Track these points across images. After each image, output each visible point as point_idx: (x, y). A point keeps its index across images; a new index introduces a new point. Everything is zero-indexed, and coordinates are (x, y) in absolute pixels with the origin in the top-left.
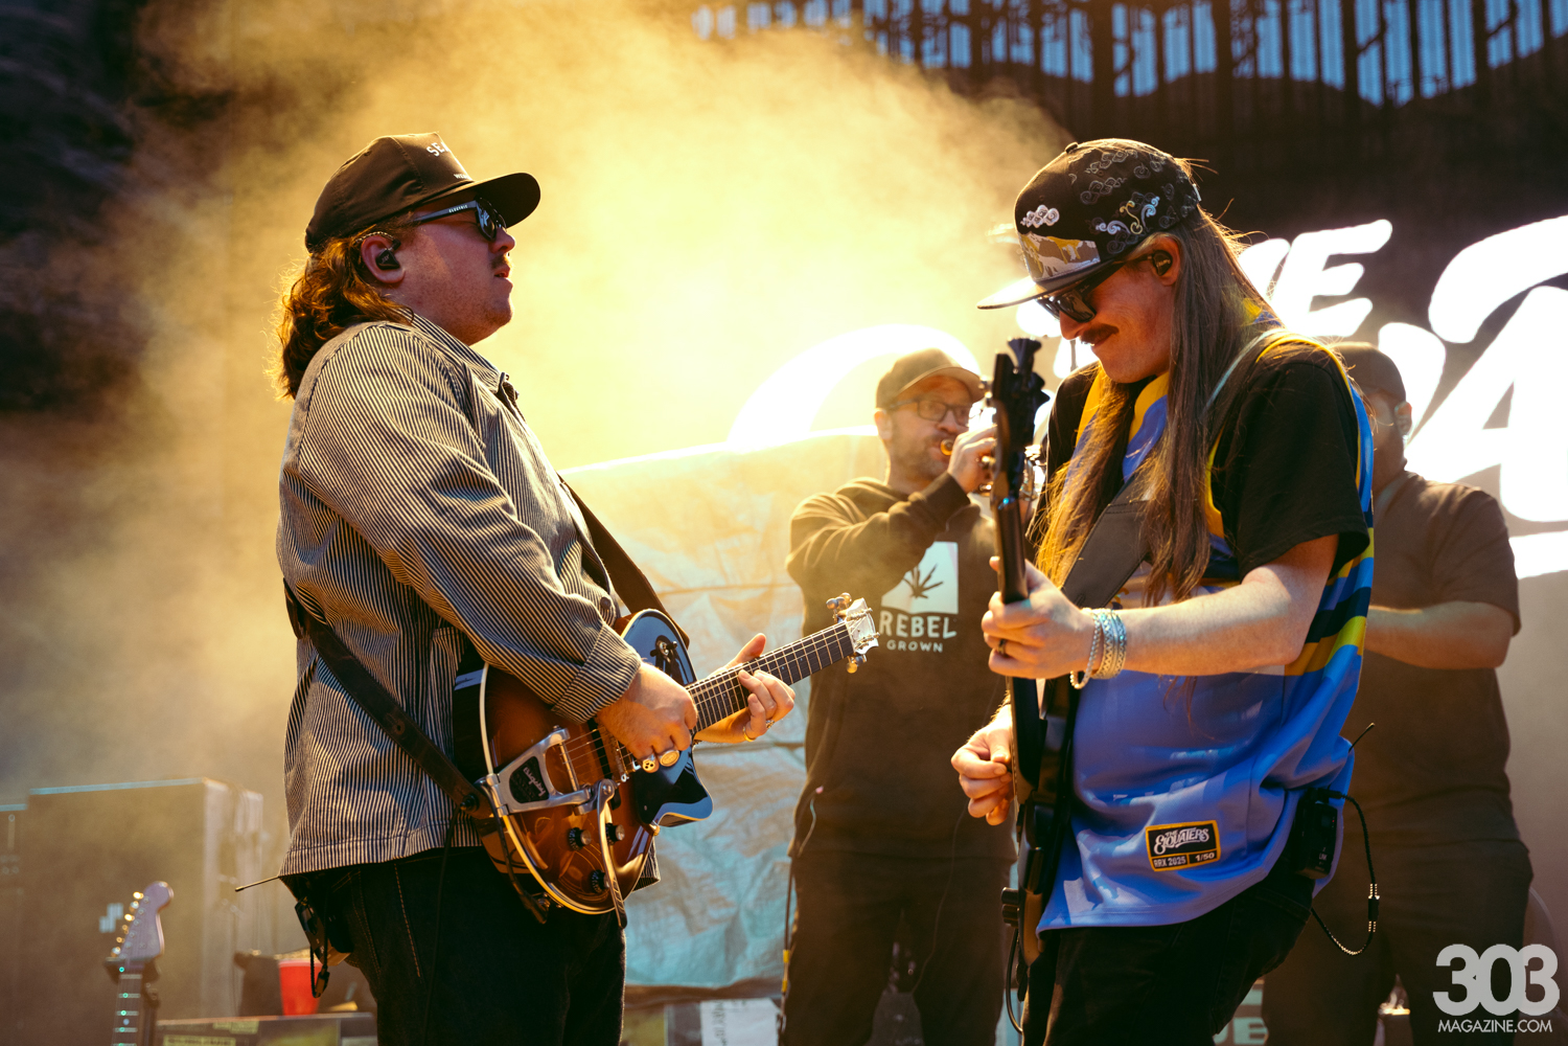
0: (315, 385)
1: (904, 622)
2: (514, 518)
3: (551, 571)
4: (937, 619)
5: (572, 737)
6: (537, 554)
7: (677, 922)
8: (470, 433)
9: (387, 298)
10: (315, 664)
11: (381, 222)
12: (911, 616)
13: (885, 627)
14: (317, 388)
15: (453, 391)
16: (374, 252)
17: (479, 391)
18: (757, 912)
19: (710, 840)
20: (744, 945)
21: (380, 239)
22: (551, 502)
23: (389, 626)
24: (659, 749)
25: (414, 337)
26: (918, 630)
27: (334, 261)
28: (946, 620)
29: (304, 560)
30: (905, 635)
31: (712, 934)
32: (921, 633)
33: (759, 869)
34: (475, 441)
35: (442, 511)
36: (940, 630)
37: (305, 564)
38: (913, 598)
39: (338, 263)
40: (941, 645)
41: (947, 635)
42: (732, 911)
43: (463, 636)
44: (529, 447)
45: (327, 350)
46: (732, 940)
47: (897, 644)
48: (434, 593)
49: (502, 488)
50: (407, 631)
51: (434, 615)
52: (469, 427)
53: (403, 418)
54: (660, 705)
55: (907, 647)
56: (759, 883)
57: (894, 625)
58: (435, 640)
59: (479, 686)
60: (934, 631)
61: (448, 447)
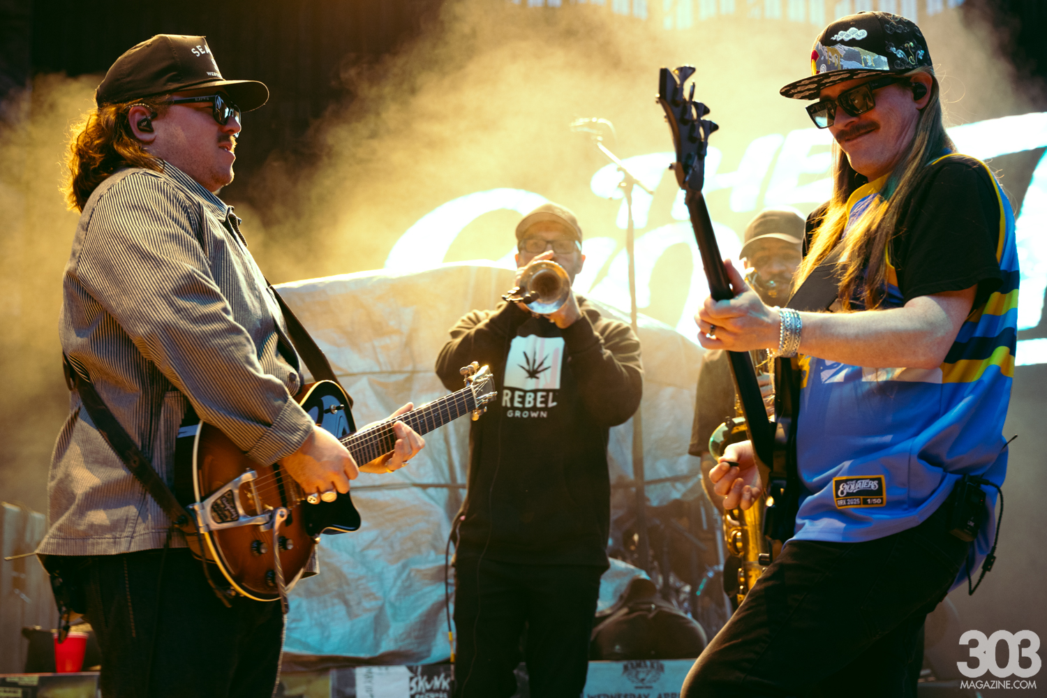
0: (93, 213)
1: (520, 396)
2: (231, 318)
3: (254, 357)
4: (544, 394)
5: (260, 476)
6: (245, 345)
7: (340, 610)
8: (201, 255)
9: (145, 150)
10: (79, 409)
11: (146, 97)
12: (525, 392)
13: (506, 401)
14: (94, 215)
15: (190, 223)
16: (137, 117)
17: (208, 222)
18: (397, 604)
19: (365, 552)
20: (388, 627)
21: (143, 109)
22: (257, 304)
23: (132, 385)
24: (322, 489)
25: (164, 182)
26: (529, 402)
27: (107, 121)
28: (551, 394)
29: (78, 336)
30: (520, 406)
31: (365, 619)
32: (531, 405)
33: (399, 574)
34: (204, 260)
35: (178, 310)
36: (545, 402)
37: (79, 338)
38: (529, 379)
39: (110, 124)
40: (546, 413)
41: (551, 404)
42: (380, 603)
43: (185, 398)
44: (244, 264)
45: (102, 188)
46: (379, 623)
47: (514, 413)
48: (168, 369)
49: (222, 295)
50: (145, 391)
51: (167, 382)
52: (201, 250)
53: (154, 243)
54: (325, 459)
55: (521, 415)
56: (399, 583)
57: (512, 399)
58: (166, 400)
59: (193, 437)
60: (541, 402)
61: (186, 264)
